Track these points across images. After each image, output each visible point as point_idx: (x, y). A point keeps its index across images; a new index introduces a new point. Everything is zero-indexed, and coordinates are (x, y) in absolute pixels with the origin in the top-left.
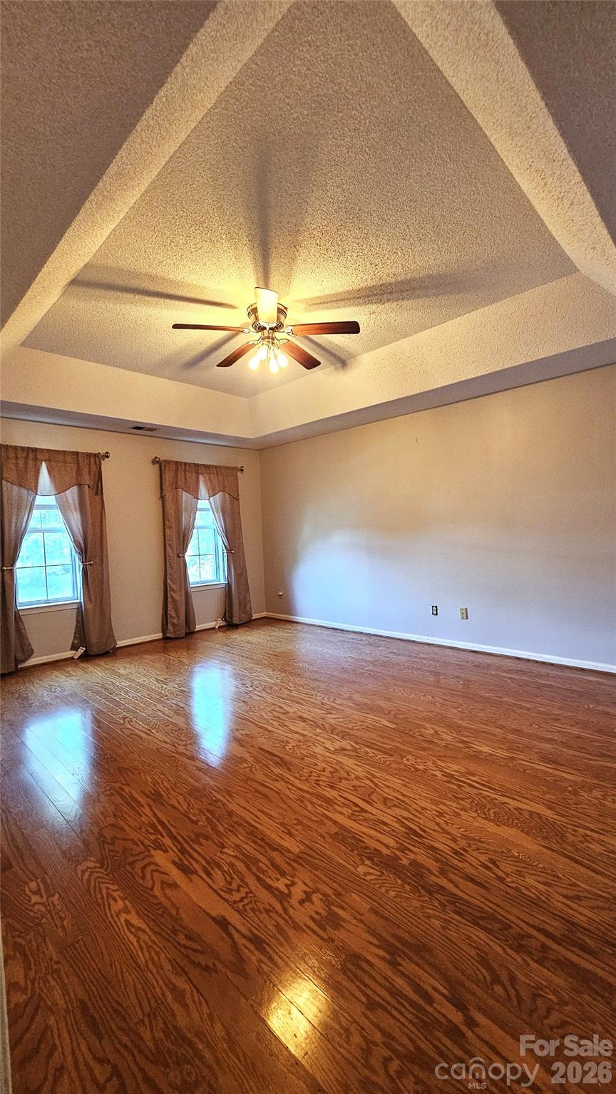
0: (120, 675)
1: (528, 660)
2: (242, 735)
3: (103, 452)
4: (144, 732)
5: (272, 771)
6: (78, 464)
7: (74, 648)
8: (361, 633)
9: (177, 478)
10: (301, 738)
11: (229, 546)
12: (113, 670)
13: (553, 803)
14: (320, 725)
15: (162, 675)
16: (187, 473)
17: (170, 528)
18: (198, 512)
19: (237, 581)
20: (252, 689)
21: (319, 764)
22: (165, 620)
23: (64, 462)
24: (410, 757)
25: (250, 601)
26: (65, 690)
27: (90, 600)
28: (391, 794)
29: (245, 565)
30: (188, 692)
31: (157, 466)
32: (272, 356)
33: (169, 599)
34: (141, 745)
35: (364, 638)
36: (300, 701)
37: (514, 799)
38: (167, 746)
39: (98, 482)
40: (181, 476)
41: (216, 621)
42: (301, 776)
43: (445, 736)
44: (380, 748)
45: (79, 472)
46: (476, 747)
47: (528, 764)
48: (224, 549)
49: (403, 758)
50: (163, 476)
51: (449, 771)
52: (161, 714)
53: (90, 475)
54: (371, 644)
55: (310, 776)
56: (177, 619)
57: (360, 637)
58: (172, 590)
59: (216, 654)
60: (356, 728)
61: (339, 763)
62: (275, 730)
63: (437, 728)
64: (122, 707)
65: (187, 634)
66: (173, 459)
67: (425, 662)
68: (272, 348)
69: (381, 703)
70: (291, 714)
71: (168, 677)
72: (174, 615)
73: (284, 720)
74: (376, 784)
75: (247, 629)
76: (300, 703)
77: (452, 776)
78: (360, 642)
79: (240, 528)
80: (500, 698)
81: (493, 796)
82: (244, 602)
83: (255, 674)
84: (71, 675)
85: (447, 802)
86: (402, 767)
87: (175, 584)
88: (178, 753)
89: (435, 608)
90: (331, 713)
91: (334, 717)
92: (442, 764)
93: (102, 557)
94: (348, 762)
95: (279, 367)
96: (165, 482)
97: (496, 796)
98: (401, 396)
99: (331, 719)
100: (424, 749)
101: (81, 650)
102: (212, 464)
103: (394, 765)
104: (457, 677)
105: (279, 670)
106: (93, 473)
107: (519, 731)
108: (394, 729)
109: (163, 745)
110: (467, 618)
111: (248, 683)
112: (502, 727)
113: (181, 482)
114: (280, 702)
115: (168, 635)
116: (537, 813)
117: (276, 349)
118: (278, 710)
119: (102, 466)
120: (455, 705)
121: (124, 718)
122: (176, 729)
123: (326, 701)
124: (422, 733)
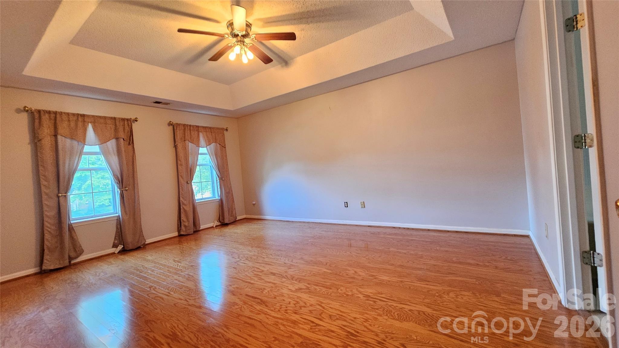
0: (148, 261)
1: (400, 228)
2: (234, 288)
3: (133, 118)
4: (165, 294)
5: (255, 308)
6: (116, 125)
7: (115, 246)
8: (304, 222)
9: (185, 134)
10: (273, 285)
11: (221, 176)
12: (143, 258)
13: (429, 304)
14: (285, 276)
15: (178, 257)
16: (192, 131)
17: (181, 165)
18: (199, 156)
19: (227, 197)
20: (239, 259)
21: (285, 299)
22: (179, 224)
23: (105, 124)
24: (342, 288)
25: (235, 209)
26: (107, 274)
27: (126, 214)
28: (334, 312)
29: (231, 187)
30: (196, 266)
31: (171, 127)
32: (243, 52)
33: (182, 210)
34: (163, 303)
35: (307, 224)
36: (271, 263)
37: (406, 304)
38: (183, 302)
39: (130, 136)
40: (187, 132)
41: (214, 222)
42: (275, 309)
43: (361, 273)
44: (323, 285)
45: (116, 130)
46: (380, 277)
47: (410, 283)
48: (218, 177)
49: (338, 289)
50: (175, 133)
51: (367, 294)
52: (177, 282)
53: (124, 132)
54: (311, 228)
55: (281, 308)
56: (188, 223)
57: (303, 224)
58: (183, 204)
59: (214, 241)
60: (307, 275)
61: (299, 297)
62: (255, 282)
63: (355, 269)
64: (149, 280)
65: (195, 232)
66: (181, 123)
67: (343, 234)
68: (243, 47)
69: (321, 259)
70: (265, 272)
71: (182, 258)
72: (185, 220)
73: (261, 276)
74: (323, 308)
75: (234, 225)
76: (271, 265)
77: (369, 296)
78: (304, 227)
79: (227, 165)
80: (389, 249)
81: (395, 305)
82: (232, 210)
83: (240, 251)
84: (112, 264)
85: (369, 312)
86: (338, 295)
87: (185, 200)
88: (189, 305)
89: (346, 204)
90: (290, 268)
91: (294, 270)
92: (362, 290)
93: (134, 185)
94: (305, 296)
95: (248, 59)
96: (177, 137)
97: (397, 305)
98: (320, 82)
99: (291, 272)
100: (350, 283)
101: (120, 247)
102: (207, 126)
103: (333, 294)
104: (363, 240)
105: (256, 247)
106: (126, 131)
107: (402, 266)
108: (330, 273)
109: (179, 301)
110: (365, 207)
111: (236, 256)
112: (392, 265)
113: (188, 137)
114: (257, 265)
115: (182, 233)
116: (423, 312)
117: (246, 49)
118: (257, 270)
119: (133, 127)
120: (365, 256)
121: (150, 287)
122: (188, 290)
123: (287, 262)
124: (347, 274)
